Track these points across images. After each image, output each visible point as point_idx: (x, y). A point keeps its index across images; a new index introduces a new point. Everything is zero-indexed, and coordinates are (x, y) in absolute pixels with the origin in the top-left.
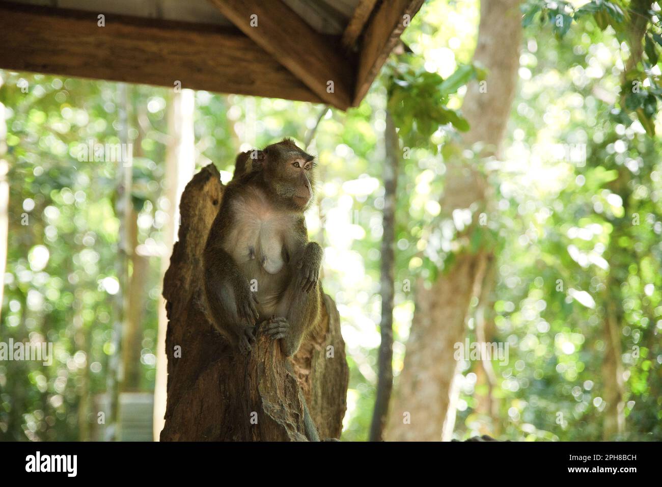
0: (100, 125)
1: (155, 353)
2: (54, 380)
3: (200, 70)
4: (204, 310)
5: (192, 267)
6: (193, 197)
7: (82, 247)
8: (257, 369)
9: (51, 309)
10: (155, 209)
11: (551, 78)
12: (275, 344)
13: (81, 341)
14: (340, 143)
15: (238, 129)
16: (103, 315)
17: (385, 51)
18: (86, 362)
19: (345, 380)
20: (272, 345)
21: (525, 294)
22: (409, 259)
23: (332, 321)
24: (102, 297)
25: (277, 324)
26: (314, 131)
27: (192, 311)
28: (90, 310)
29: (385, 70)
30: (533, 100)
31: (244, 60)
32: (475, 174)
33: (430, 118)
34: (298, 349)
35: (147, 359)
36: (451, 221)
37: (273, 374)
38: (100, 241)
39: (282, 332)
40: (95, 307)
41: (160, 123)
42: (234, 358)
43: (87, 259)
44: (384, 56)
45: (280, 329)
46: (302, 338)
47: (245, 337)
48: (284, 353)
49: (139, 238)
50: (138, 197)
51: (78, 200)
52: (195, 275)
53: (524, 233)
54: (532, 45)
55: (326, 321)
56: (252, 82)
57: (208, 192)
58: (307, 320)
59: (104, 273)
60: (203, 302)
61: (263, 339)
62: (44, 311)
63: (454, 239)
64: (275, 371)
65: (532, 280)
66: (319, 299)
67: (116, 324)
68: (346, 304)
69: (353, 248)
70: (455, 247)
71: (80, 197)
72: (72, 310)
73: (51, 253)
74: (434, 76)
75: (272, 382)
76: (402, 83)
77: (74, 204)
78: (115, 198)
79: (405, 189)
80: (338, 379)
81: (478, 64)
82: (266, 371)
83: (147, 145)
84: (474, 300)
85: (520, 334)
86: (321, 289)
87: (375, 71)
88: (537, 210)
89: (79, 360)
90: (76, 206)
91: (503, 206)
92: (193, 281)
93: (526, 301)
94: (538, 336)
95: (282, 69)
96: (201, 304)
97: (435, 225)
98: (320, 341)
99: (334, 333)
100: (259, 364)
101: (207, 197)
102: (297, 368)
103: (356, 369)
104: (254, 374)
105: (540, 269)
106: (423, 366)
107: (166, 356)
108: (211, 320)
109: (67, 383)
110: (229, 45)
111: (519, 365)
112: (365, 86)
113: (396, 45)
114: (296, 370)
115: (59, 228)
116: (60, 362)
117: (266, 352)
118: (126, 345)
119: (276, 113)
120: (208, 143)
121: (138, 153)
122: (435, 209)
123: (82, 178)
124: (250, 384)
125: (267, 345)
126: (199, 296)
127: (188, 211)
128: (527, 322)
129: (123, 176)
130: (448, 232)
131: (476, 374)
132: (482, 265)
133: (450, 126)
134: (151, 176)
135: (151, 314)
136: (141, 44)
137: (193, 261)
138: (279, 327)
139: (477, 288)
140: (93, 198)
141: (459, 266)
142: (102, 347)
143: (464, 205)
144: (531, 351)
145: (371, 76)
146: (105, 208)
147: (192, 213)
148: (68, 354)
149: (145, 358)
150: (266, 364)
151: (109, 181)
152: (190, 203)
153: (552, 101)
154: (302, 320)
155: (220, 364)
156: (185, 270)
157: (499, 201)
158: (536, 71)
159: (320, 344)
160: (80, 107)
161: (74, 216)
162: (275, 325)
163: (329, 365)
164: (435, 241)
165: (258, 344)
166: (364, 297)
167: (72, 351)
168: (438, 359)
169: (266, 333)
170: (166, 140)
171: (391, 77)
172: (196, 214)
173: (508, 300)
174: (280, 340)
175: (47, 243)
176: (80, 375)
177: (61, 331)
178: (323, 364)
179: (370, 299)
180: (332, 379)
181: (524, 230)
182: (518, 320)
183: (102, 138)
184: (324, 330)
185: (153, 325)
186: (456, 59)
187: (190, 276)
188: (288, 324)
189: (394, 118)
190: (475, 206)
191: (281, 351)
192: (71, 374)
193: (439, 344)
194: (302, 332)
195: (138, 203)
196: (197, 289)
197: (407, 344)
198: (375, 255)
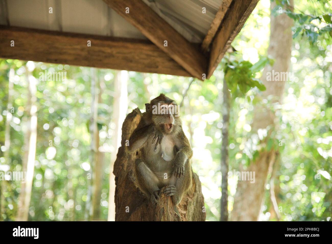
0: (81, 87)
1: (108, 201)
2: (58, 214)
3: (131, 61)
4: (134, 181)
5: (127, 159)
6: (128, 124)
7: (72, 147)
8: (160, 210)
9: (57, 178)
10: (108, 129)
11: (307, 62)
12: (169, 198)
13: (71, 194)
14: (200, 95)
15: (149, 89)
16: (82, 181)
17: (223, 51)
18: (74, 205)
19: (204, 217)
20: (168, 199)
21: (295, 172)
22: (235, 154)
23: (197, 187)
24: (82, 172)
25: (170, 188)
26: (188, 90)
27: (128, 181)
28: (76, 179)
29: (223, 60)
30: (298, 73)
31: (154, 56)
32: (268, 111)
33: (246, 84)
34: (181, 201)
35: (104, 203)
36: (257, 135)
37: (168, 213)
38: (81, 144)
39: (173, 193)
40: (78, 177)
41: (111, 86)
42: (148, 205)
43: (74, 153)
44: (223, 54)
45: (172, 191)
46: (183, 195)
47: (154, 196)
48: (174, 203)
49: (100, 142)
50: (100, 123)
51: (70, 124)
52: (129, 163)
53: (294, 141)
54: (297, 46)
55: (194, 186)
56: (157, 67)
57: (135, 122)
58: (185, 187)
59: (83, 160)
60: (134, 177)
61: (163, 196)
62: (53, 179)
63: (258, 145)
64: (169, 212)
65: (299, 165)
66: (191, 176)
67: (90, 187)
68: (204, 176)
69: (207, 148)
70: (259, 148)
71: (71, 123)
72: (67, 179)
73: (57, 150)
74: (248, 63)
75: (167, 218)
76: (232, 67)
77: (68, 126)
78: (89, 124)
79: (233, 118)
80: (200, 216)
81: (270, 57)
82: (165, 212)
83: (104, 97)
84: (269, 175)
85: (293, 192)
86: (192, 171)
87: (218, 61)
88: (301, 129)
89: (70, 204)
90: (69, 127)
91: (283, 127)
92: (128, 166)
93: (296, 175)
94: (302, 193)
95: (172, 60)
96: (132, 178)
97: (248, 137)
98: (191, 196)
99: (198, 192)
100: (161, 209)
101: (135, 124)
102: (180, 210)
103: (209, 210)
104: (158, 214)
105: (302, 159)
106: (243, 209)
107: (114, 204)
108: (137, 186)
109: (64, 215)
110: (146, 49)
111: (292, 209)
112: (214, 68)
113: (229, 48)
114: (179, 211)
115: (61, 138)
116: (61, 205)
117: (165, 202)
118: (94, 197)
119: (168, 81)
120: (134, 96)
121: (100, 101)
122: (248, 129)
123: (73, 114)
124: (157, 219)
125: (165, 199)
126: (131, 173)
127: (126, 131)
128: (296, 186)
129: (93, 113)
130: (255, 141)
131: (270, 213)
132: (273, 157)
133: (256, 88)
134: (106, 113)
135: (105, 181)
136: (102, 49)
137: (128, 156)
138: (171, 190)
139: (270, 169)
140: (78, 123)
141: (261, 158)
142: (82, 197)
143: (264, 127)
144: (299, 201)
145: (216, 63)
146: (84, 128)
147: (128, 132)
148: (65, 201)
149: (102, 203)
150: (164, 208)
151: (86, 115)
152: (127, 127)
153: (308, 74)
154: (182, 186)
155: (141, 208)
156: (124, 161)
157: (281, 125)
158: (300, 58)
159: (191, 198)
160: (72, 78)
161: (68, 132)
162: (169, 189)
163: (196, 208)
164: (249, 145)
165: (161, 198)
166: (213, 173)
167: (67, 199)
168: (251, 205)
169: (165, 193)
170: (113, 94)
171: (226, 64)
172: (129, 133)
173: (287, 175)
174: (172, 197)
175: (55, 146)
176: (71, 211)
177: (62, 190)
178: (193, 208)
179: (216, 173)
180: (198, 216)
181: (294, 139)
182: (291, 185)
183: (82, 94)
184: (194, 191)
185: (107, 187)
186: (258, 53)
187: (127, 163)
188: (175, 189)
189: (228, 84)
190: (269, 128)
191: (172, 202)
192: (66, 211)
193: (251, 197)
194: (182, 192)
195: (100, 126)
196: (130, 170)
197: (235, 197)
198: (218, 152)
